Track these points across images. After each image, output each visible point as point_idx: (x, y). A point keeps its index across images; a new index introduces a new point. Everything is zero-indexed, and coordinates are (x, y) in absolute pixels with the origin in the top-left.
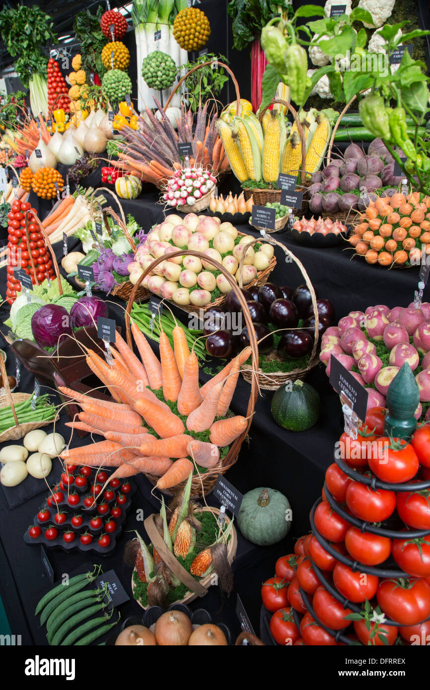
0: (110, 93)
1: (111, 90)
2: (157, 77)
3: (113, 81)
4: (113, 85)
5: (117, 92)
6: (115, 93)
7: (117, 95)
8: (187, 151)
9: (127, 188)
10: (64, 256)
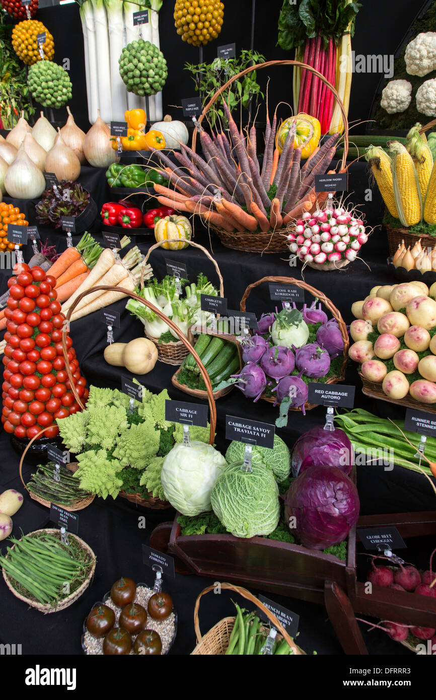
0: (45, 95)
1: (46, 91)
2: (148, 77)
3: (49, 78)
4: (51, 84)
5: (55, 94)
6: (52, 95)
7: (56, 98)
8: (335, 185)
9: (180, 235)
10: (109, 344)
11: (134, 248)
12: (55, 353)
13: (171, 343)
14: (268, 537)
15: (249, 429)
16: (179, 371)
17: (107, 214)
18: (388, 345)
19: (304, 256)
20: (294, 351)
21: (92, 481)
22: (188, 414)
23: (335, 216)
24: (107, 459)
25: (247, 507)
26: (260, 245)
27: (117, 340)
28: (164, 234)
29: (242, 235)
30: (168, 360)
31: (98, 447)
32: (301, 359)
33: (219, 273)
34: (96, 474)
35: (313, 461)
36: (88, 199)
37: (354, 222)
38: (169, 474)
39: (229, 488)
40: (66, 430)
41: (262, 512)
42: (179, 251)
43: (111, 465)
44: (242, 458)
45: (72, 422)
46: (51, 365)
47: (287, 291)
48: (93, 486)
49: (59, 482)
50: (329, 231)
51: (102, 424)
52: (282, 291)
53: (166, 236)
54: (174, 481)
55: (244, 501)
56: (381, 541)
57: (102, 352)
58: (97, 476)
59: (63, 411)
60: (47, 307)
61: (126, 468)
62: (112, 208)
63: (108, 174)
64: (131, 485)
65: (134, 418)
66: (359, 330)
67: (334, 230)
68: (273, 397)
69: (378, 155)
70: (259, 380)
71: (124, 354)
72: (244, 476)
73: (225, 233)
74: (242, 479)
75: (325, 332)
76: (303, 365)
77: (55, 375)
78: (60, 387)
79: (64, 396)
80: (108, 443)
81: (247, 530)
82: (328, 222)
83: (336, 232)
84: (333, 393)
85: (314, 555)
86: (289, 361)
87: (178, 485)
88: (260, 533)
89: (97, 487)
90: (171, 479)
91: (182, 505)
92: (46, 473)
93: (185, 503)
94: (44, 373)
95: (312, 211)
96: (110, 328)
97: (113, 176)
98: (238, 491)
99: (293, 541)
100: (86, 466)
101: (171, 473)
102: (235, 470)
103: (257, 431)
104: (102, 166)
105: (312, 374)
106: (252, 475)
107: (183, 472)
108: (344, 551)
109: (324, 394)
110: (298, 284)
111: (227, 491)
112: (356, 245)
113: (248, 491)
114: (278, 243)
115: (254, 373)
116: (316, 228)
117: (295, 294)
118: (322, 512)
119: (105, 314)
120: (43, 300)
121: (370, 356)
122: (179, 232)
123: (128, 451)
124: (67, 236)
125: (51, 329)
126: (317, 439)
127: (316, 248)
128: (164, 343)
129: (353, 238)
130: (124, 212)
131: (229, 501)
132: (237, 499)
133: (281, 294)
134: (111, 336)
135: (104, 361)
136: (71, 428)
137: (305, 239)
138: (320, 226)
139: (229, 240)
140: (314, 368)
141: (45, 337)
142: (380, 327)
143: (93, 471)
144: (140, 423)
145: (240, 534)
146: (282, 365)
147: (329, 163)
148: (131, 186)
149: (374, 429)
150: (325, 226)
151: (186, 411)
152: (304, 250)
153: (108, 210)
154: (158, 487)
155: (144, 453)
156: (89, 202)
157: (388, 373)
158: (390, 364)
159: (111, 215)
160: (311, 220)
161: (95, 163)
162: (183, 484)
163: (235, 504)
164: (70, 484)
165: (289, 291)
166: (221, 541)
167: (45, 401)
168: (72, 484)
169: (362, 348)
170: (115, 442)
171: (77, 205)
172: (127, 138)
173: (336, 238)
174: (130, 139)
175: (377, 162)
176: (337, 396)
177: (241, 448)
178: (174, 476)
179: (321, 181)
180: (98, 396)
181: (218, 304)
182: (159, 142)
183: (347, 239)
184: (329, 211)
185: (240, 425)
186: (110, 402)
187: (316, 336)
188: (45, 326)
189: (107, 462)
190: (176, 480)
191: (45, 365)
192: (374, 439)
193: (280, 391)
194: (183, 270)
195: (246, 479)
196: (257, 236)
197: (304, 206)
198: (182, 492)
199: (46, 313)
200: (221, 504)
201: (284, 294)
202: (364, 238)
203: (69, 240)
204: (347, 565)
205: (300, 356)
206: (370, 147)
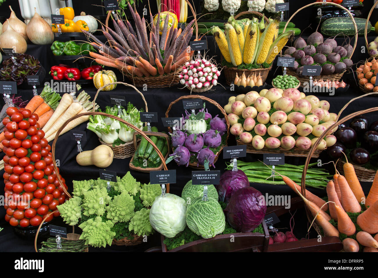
8: (201, 46)
9: (111, 81)
10: (79, 152)
11: (82, 92)
12: (45, 164)
13: (121, 145)
14: (222, 233)
15: (205, 177)
16: (132, 160)
17: (56, 73)
18: (250, 123)
19: (190, 85)
20: (202, 135)
21: (96, 237)
22: (164, 177)
23: (204, 63)
24: (103, 221)
25: (212, 219)
26: (159, 83)
27: (84, 149)
28: (101, 81)
29: (148, 78)
30: (118, 156)
31: (94, 216)
32: (207, 139)
33: (144, 100)
34: (98, 233)
35: (232, 188)
36: (39, 64)
37: (213, 66)
38: (158, 216)
39: (199, 212)
40: (66, 212)
41: (219, 220)
42: (111, 91)
43: (107, 225)
44: (194, 196)
45: (69, 206)
46: (43, 173)
47: (193, 103)
48: (97, 240)
49: (62, 249)
50: (202, 70)
51: (95, 201)
52: (190, 103)
53: (102, 82)
54: (163, 218)
55: (209, 217)
56: (268, 222)
57: (74, 158)
58: (99, 233)
59: (55, 202)
60: (35, 134)
61: (116, 224)
62: (59, 69)
63: (53, 48)
64: (121, 233)
65: (113, 193)
66: (233, 119)
67: (205, 70)
68: (195, 163)
69: (218, 31)
70: (187, 154)
71: (92, 156)
72: (206, 204)
73: (137, 78)
74: (205, 206)
75: (215, 123)
76: (209, 141)
77: (47, 179)
78: (51, 186)
79: (55, 192)
80: (101, 211)
81: (213, 232)
82: (200, 66)
83: (206, 71)
84: (236, 150)
85: (249, 236)
86: (201, 140)
87: (165, 220)
88: (218, 233)
89: (101, 240)
90: (160, 218)
91: (169, 232)
92: (49, 246)
93: (171, 229)
94: (38, 179)
95: (190, 61)
96: (79, 142)
97: (56, 49)
98: (205, 212)
99: (236, 232)
100: (89, 229)
101: (159, 214)
102: (198, 202)
103: (210, 176)
104: (42, 44)
105: (214, 145)
106: (209, 202)
107: (166, 212)
108: (262, 229)
109: (232, 152)
110: (202, 98)
111: (198, 213)
112: (216, 77)
113: (211, 210)
114: (169, 81)
115: (184, 151)
116: (195, 70)
117: (198, 104)
118: (253, 210)
119: (74, 134)
120: (32, 130)
121: (242, 131)
122: (110, 79)
123: (118, 212)
124: (33, 89)
125: (40, 148)
126: (231, 177)
127: (196, 80)
128: (116, 146)
129: (214, 73)
130: (69, 70)
131: (200, 219)
132: (206, 216)
133: (190, 105)
134: (80, 147)
135: (77, 164)
136: (70, 209)
137: (189, 76)
138: (197, 69)
139: (140, 82)
140: (215, 142)
141: (37, 154)
142: (244, 115)
143: (95, 231)
144: (118, 195)
145: (210, 236)
146: (198, 143)
147: (191, 36)
148: (71, 55)
149: (248, 168)
150: (199, 68)
151: (163, 176)
152: (191, 82)
153: (57, 70)
154: (142, 229)
155: (128, 211)
156: (40, 67)
157: (253, 137)
158: (253, 132)
159: (58, 73)
160: (191, 66)
161: (37, 42)
162: (168, 219)
163: (205, 220)
164: (70, 247)
165: (194, 103)
166: (197, 244)
167: (42, 198)
168: (72, 247)
169: (237, 127)
170: (105, 210)
171: (32, 69)
172: (64, 25)
173: (206, 74)
174: (66, 25)
175: (218, 34)
176: (238, 152)
177: (192, 192)
178: (161, 215)
179: (193, 44)
180: (81, 186)
181: (152, 116)
182: (85, 27)
183: (211, 74)
184: (200, 61)
185: (200, 175)
186: (90, 188)
187: (210, 126)
188: (36, 147)
189: (104, 223)
190: (164, 218)
191: (39, 173)
192: (249, 173)
193: (200, 157)
194: (123, 100)
195: (207, 205)
196: (157, 78)
197: (186, 59)
198: (168, 224)
199: (36, 138)
200: (196, 222)
201: (191, 105)
202: (219, 73)
203: (35, 91)
204: (265, 235)
205: (206, 137)
206: (214, 27)
